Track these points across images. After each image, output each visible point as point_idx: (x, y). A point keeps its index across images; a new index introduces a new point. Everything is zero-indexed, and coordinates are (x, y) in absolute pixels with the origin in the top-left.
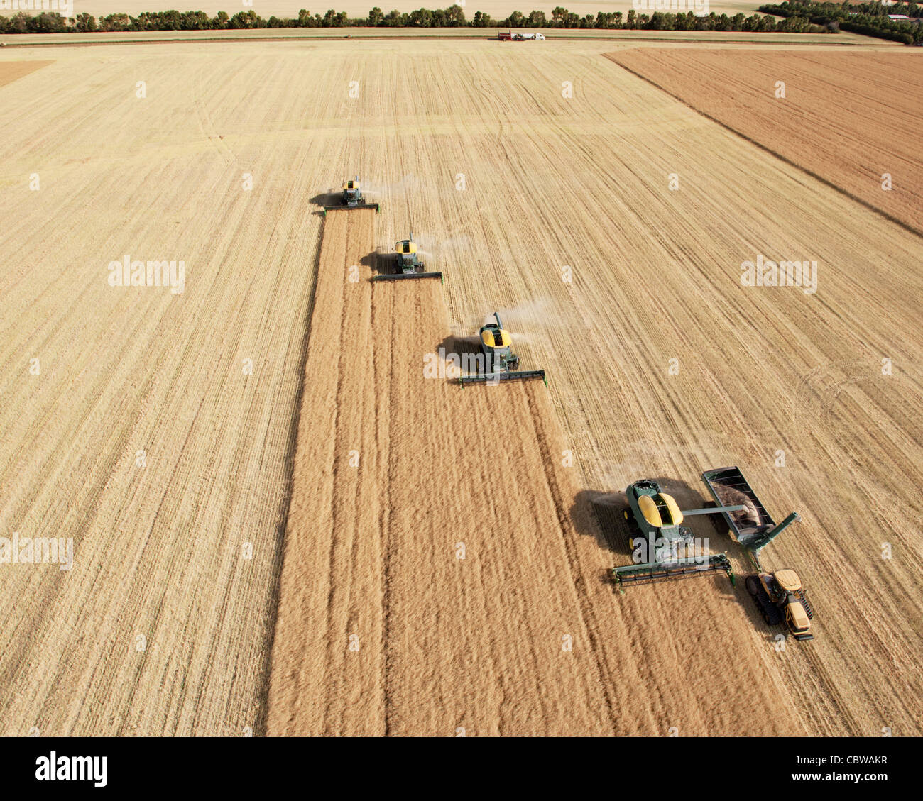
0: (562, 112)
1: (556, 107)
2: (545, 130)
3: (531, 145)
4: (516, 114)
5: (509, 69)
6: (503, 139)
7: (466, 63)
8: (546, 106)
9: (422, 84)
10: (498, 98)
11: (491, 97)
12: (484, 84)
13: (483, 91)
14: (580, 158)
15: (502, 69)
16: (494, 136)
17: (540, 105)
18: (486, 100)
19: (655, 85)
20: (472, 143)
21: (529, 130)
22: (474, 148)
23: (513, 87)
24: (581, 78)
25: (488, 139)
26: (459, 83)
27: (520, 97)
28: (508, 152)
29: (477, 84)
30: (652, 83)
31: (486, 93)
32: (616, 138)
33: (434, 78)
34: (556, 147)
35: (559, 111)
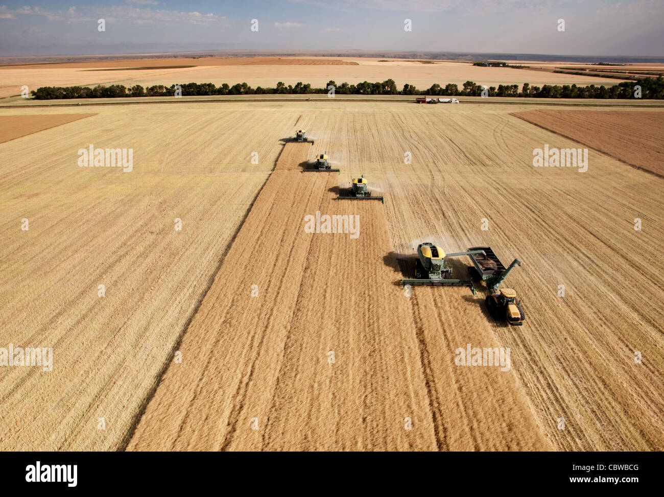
0: (491, 163)
1: (484, 158)
2: (479, 181)
3: (469, 200)
4: (446, 164)
5: (433, 123)
6: (436, 190)
7: (397, 118)
8: (473, 156)
9: (358, 133)
10: (426, 147)
11: (420, 147)
12: (413, 135)
13: (412, 141)
14: (530, 220)
15: (427, 124)
16: (426, 187)
17: (468, 155)
18: (415, 149)
19: (570, 139)
20: (403, 195)
21: (463, 182)
22: (406, 202)
23: (439, 138)
24: (499, 132)
25: (420, 191)
26: (391, 133)
27: (447, 146)
28: (444, 208)
29: (407, 135)
30: (567, 137)
31: (416, 143)
32: (560, 195)
33: (370, 129)
34: (497, 203)
35: (487, 161)
